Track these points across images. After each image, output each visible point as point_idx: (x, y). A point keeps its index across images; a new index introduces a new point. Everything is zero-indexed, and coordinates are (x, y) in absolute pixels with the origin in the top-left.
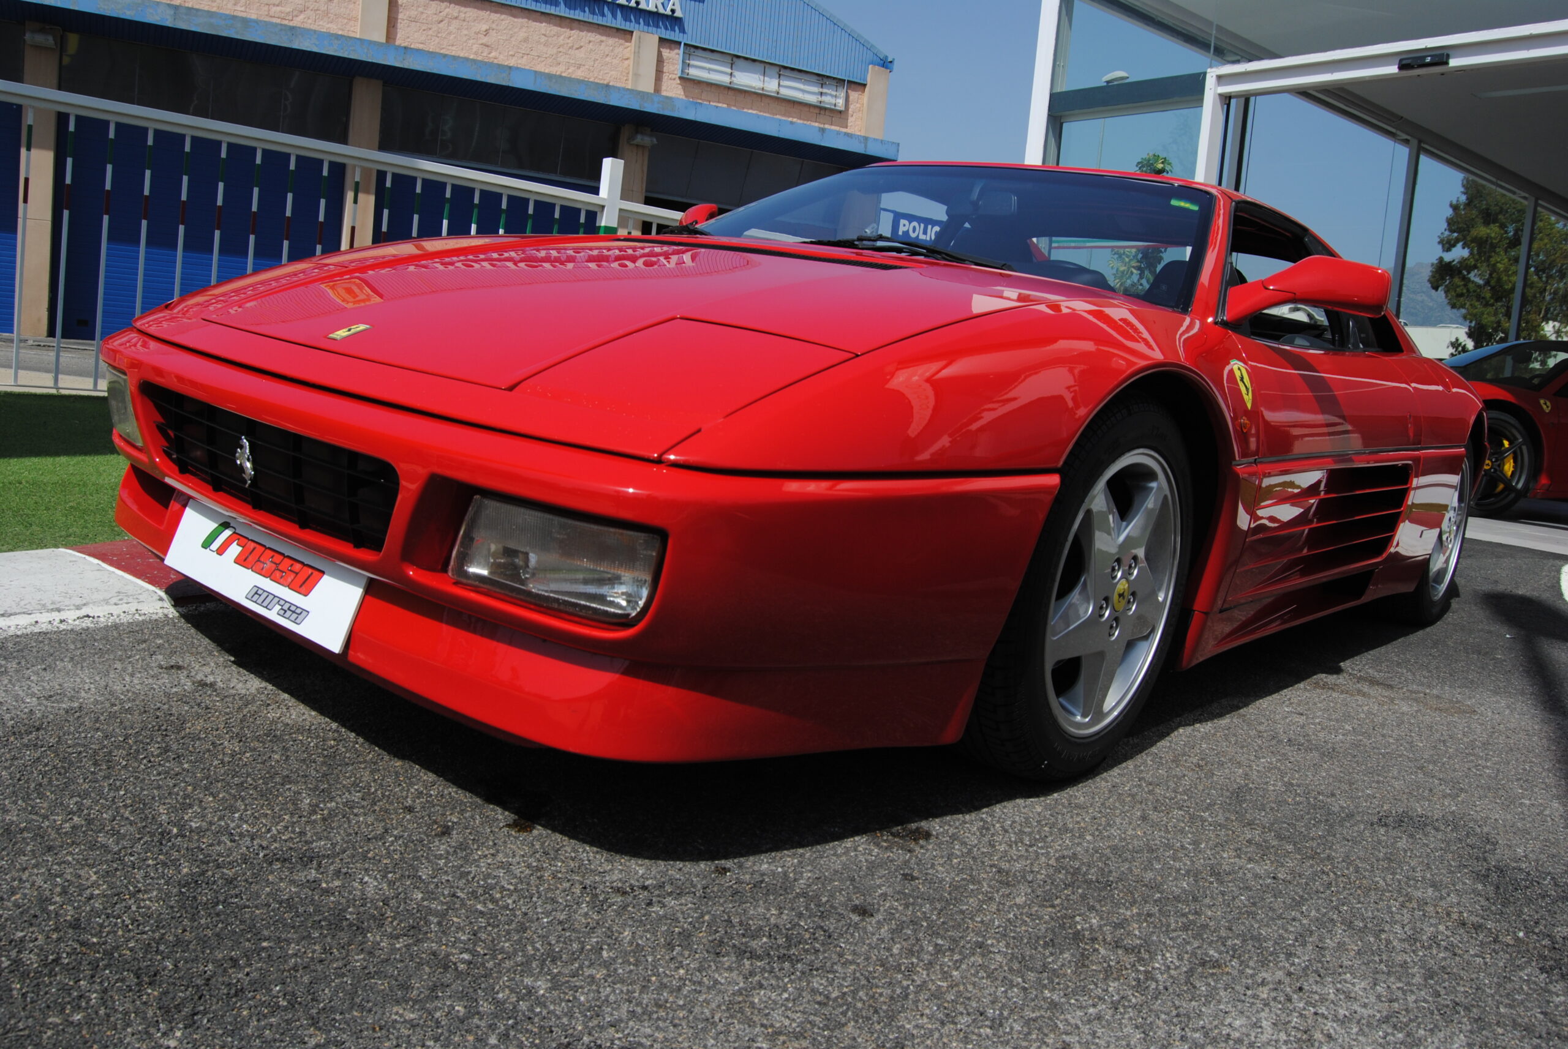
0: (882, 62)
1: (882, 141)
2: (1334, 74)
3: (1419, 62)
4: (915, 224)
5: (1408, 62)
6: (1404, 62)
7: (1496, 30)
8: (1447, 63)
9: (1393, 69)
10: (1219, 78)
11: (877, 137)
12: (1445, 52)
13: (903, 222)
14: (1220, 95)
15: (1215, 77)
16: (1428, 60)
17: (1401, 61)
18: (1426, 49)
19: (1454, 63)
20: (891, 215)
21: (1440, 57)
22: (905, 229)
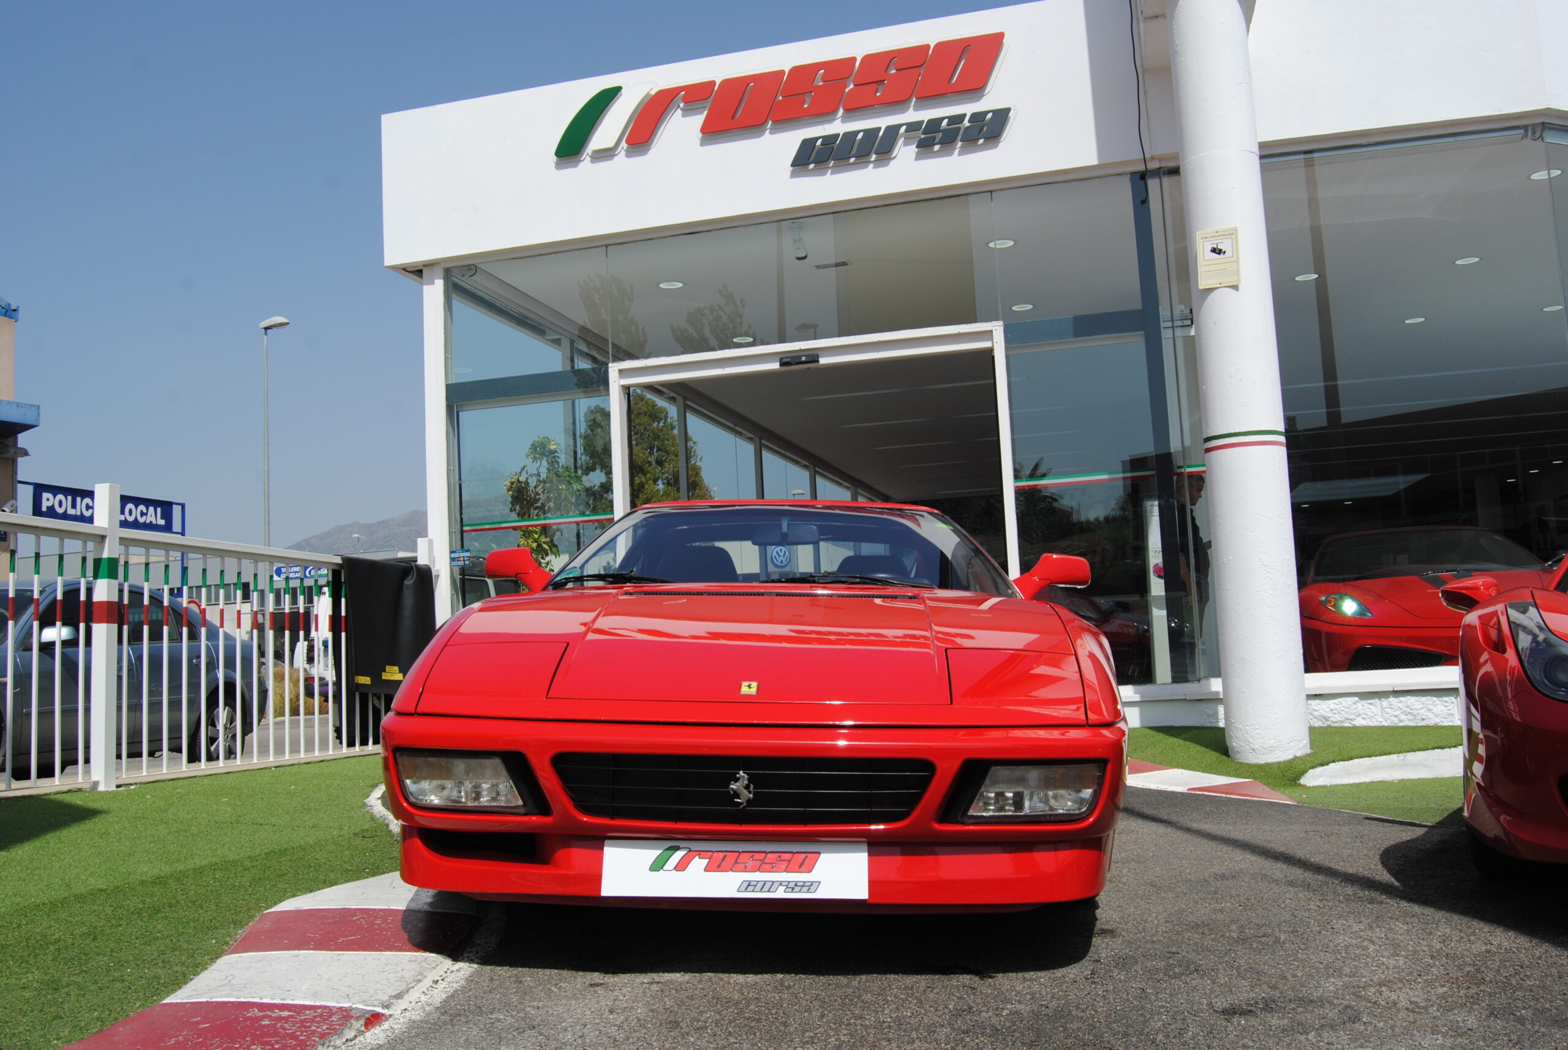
0: (4, 310)
1: (18, 404)
2: (725, 369)
3: (797, 361)
4: (60, 497)
5: (787, 360)
6: (784, 360)
7: (852, 337)
8: (818, 361)
9: (775, 366)
10: (621, 372)
11: (11, 400)
12: (816, 352)
13: (46, 495)
14: (623, 386)
15: (617, 372)
16: (804, 359)
17: (781, 360)
18: (801, 350)
19: (823, 361)
20: (31, 487)
21: (812, 357)
22: (50, 504)
